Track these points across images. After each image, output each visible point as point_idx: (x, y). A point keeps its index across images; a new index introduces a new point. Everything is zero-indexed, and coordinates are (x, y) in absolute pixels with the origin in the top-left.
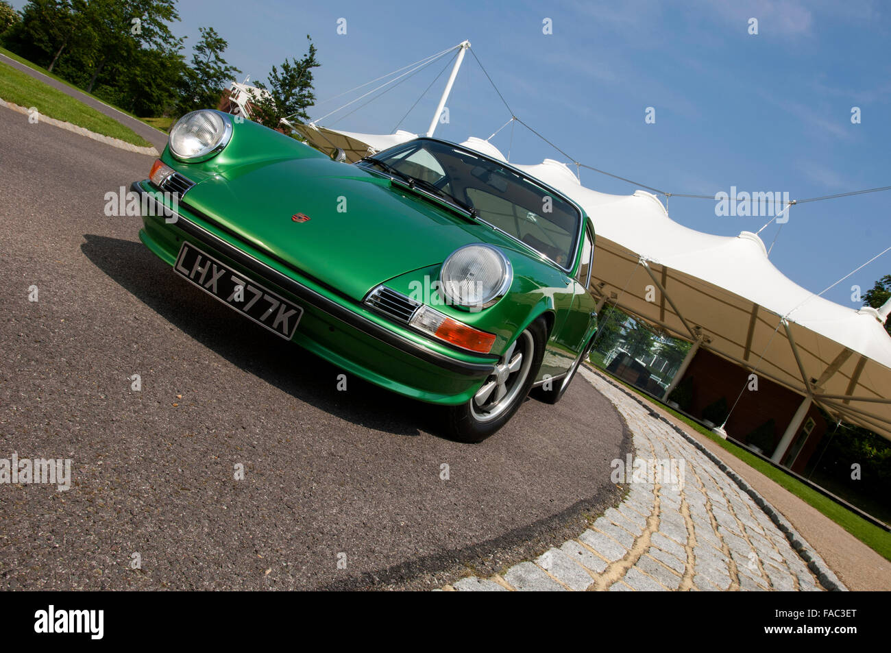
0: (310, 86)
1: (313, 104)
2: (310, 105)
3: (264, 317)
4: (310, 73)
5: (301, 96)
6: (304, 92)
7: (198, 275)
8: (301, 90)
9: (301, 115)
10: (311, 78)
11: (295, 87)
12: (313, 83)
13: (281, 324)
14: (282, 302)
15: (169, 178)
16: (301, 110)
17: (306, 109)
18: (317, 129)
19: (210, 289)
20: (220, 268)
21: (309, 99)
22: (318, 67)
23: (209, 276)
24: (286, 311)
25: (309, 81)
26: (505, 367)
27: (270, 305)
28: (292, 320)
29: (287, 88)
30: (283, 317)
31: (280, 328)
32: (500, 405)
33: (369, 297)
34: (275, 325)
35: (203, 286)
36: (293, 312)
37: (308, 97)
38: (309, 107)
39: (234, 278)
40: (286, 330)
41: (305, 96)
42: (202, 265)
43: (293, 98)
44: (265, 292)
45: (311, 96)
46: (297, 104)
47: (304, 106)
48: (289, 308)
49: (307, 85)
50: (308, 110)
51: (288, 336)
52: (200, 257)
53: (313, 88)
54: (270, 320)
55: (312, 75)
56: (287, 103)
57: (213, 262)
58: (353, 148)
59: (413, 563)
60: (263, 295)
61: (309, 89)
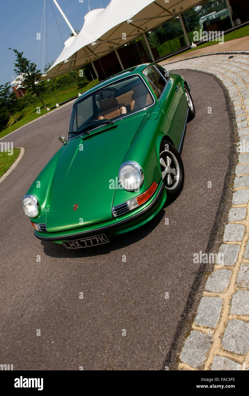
0: (29, 62)
1: (36, 65)
2: (36, 66)
3: (98, 242)
4: (24, 58)
5: (30, 68)
6: (30, 65)
7: (73, 246)
8: (28, 66)
9: (38, 72)
10: (26, 59)
11: (26, 68)
12: (28, 60)
13: (103, 241)
14: (97, 237)
15: (39, 227)
16: (36, 71)
17: (36, 69)
18: (46, 75)
19: (80, 247)
20: (76, 241)
21: (33, 66)
22: (23, 53)
23: (76, 245)
24: (101, 237)
25: (26, 61)
26: (167, 168)
27: (96, 239)
28: (104, 238)
29: (24, 70)
30: (102, 239)
31: (104, 241)
32: (177, 177)
33: (113, 213)
35: (77, 247)
36: (102, 236)
37: (32, 65)
38: (36, 68)
39: (81, 241)
40: (106, 241)
41: (31, 66)
42: (72, 244)
43: (30, 71)
44: (91, 238)
45: (32, 64)
46: (33, 71)
47: (35, 69)
48: (100, 236)
49: (27, 62)
50: (37, 68)
52: (69, 243)
53: (30, 61)
54: (100, 242)
55: (25, 58)
56: (30, 75)
57: (73, 241)
58: (61, 64)
59: (191, 293)
60: (92, 239)
61: (30, 63)
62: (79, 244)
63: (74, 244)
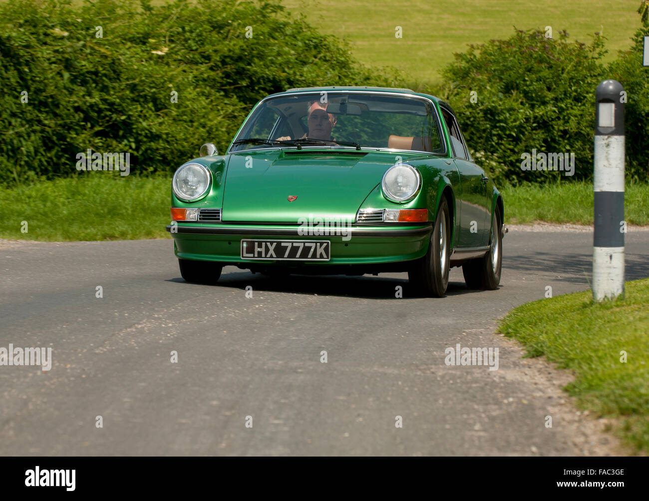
3: (310, 256)
7: (260, 254)
14: (316, 243)
20: (272, 243)
24: (321, 246)
27: (310, 248)
28: (326, 249)
30: (320, 250)
31: (321, 256)
34: (318, 256)
35: (266, 257)
39: (283, 244)
42: (260, 246)
51: (328, 258)
54: (314, 256)
57: (266, 242)
62: (275, 250)
63: (263, 250)
